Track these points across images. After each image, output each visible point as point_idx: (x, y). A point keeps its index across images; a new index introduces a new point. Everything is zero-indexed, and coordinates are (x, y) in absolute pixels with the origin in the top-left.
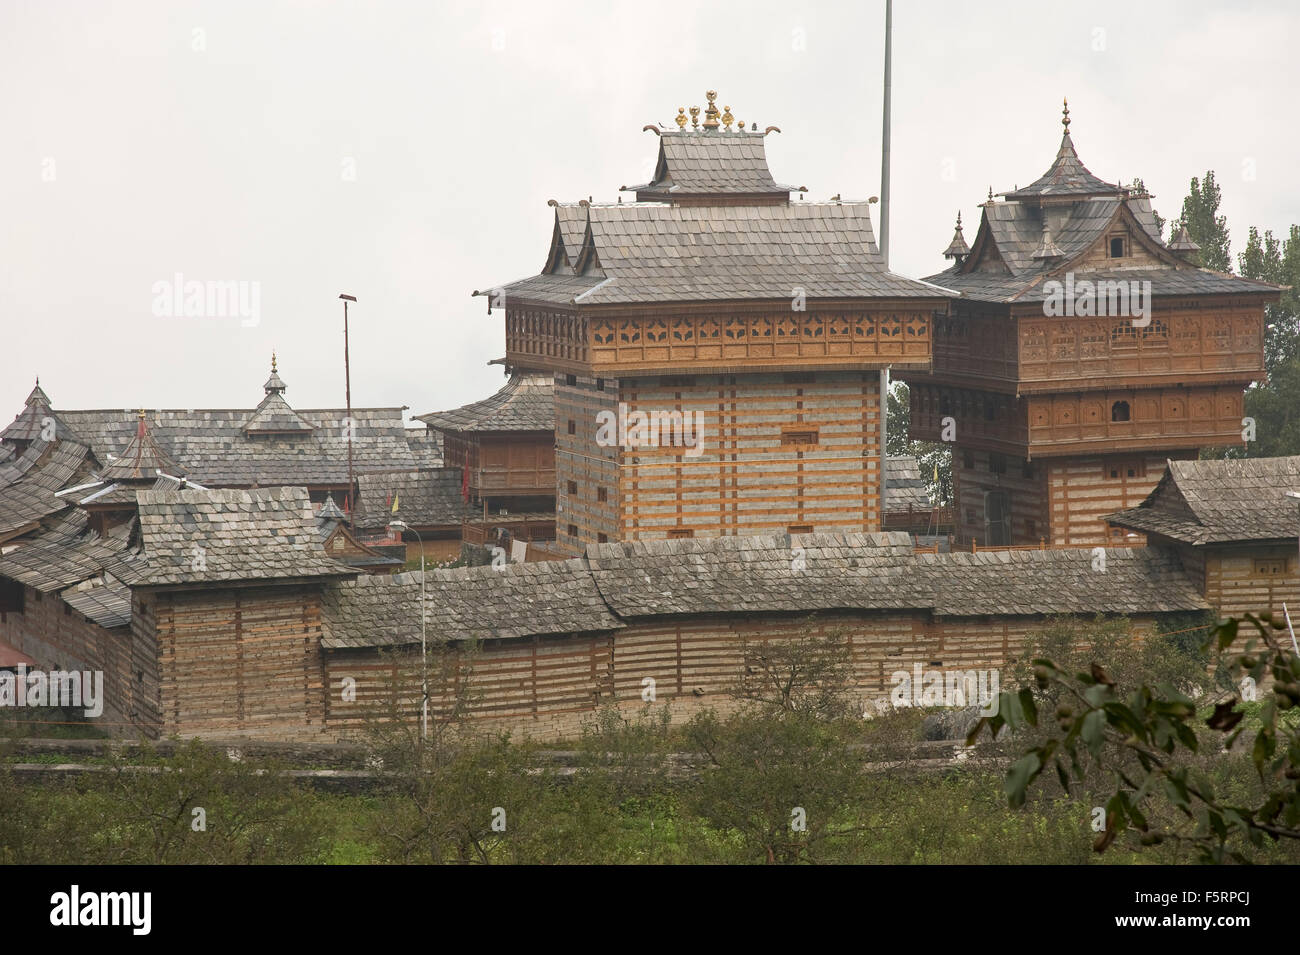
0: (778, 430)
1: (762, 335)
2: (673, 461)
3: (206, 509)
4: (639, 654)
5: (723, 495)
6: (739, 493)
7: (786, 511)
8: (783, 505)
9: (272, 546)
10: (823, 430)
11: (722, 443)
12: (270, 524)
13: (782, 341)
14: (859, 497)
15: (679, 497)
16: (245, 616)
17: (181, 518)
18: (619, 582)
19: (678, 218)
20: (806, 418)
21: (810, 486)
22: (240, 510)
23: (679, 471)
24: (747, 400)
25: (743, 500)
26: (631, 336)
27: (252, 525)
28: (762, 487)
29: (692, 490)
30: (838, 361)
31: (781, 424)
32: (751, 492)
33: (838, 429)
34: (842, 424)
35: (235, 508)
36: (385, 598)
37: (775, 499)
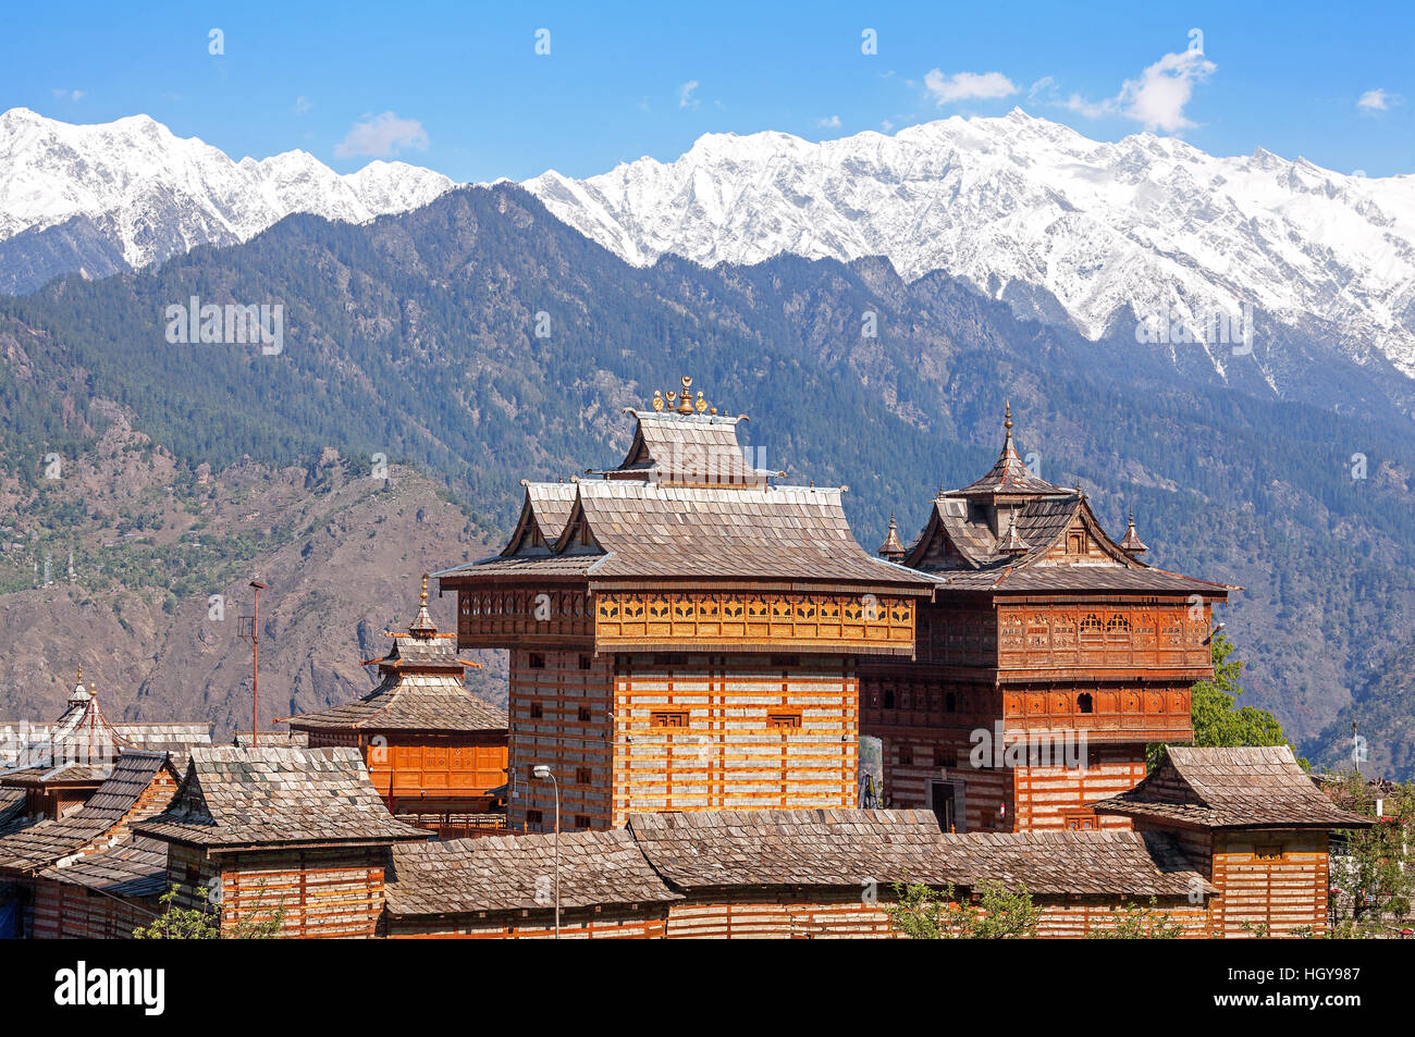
0: (764, 713)
1: (758, 614)
2: (664, 740)
3: (262, 768)
4: (691, 927)
5: (711, 777)
6: (728, 776)
7: (770, 795)
8: (766, 788)
9: (334, 807)
10: (806, 713)
11: (711, 724)
12: (329, 784)
13: (777, 621)
14: (838, 782)
15: (669, 778)
16: (310, 879)
17: (238, 777)
18: (667, 853)
19: (664, 498)
20: (791, 700)
21: (793, 769)
22: (296, 770)
23: (670, 751)
24: (734, 681)
25: (730, 783)
26: (634, 610)
27: (310, 785)
28: (748, 770)
29: (681, 771)
30: (828, 643)
31: (767, 706)
32: (738, 774)
33: (819, 712)
34: (825, 707)
35: (291, 768)
36: (440, 866)
37: (760, 782)
